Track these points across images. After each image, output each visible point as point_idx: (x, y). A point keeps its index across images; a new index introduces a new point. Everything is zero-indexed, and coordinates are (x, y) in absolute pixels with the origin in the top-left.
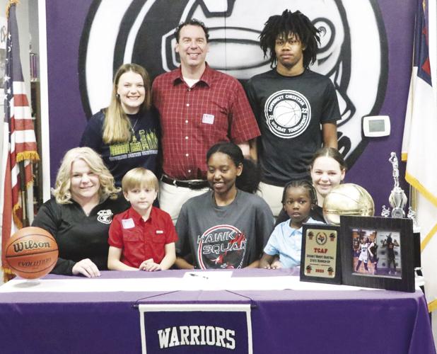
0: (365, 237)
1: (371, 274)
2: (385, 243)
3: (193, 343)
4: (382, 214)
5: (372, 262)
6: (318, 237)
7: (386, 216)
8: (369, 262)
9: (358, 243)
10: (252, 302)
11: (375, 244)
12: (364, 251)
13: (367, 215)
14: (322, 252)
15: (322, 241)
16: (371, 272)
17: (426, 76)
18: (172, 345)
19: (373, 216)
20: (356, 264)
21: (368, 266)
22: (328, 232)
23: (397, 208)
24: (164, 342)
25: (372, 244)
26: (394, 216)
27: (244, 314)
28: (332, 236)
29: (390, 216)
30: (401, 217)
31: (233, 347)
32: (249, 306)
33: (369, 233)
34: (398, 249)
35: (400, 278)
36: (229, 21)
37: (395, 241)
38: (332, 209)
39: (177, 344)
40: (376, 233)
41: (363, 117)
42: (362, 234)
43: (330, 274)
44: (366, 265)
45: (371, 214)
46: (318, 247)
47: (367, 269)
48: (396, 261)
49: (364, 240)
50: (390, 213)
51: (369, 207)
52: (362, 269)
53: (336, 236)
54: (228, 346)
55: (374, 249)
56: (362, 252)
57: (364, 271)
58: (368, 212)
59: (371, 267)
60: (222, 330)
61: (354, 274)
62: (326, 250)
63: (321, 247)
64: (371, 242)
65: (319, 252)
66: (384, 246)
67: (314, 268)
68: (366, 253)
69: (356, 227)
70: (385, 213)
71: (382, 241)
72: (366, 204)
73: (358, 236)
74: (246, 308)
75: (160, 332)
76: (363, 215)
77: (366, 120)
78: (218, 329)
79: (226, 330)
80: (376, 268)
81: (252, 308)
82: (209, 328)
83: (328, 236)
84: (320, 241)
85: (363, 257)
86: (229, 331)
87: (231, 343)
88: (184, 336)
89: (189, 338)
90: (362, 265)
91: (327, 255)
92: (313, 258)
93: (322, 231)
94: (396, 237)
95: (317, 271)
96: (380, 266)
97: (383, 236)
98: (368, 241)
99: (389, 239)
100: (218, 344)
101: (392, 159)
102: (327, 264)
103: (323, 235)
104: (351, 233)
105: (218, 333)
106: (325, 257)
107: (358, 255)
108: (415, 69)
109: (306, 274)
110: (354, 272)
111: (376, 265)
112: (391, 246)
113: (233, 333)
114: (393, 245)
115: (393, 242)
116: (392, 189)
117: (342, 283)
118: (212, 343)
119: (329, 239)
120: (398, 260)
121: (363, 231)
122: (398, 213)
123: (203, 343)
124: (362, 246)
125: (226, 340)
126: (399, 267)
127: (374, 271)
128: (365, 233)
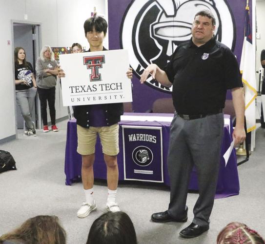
3: (141, 140)
10: (162, 126)
17: (250, 40)
18: (133, 140)
24: (130, 139)
27: (159, 130)
31: (155, 142)
36: (175, 19)
39: (135, 140)
54: (154, 142)
60: (152, 136)
74: (160, 128)
75: (129, 136)
78: (150, 136)
82: (147, 135)
86: (154, 137)
87: (154, 141)
88: (138, 137)
89: (140, 138)
100: (150, 141)
108: (245, 38)
113: (155, 137)
118: (148, 141)
123: (144, 140)
125: (153, 140)
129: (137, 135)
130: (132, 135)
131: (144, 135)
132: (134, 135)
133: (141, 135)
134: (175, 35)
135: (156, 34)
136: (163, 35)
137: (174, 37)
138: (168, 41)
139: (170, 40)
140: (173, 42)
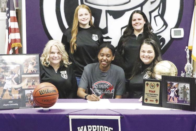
0: (173, 86)
1: (176, 103)
2: (183, 88)
4: (181, 75)
5: (176, 97)
6: (151, 85)
7: (183, 76)
8: (175, 97)
9: (170, 88)
10: (121, 115)
11: (178, 89)
12: (172, 92)
13: (174, 75)
14: (153, 92)
15: (153, 87)
16: (176, 102)
19: (177, 76)
20: (169, 98)
21: (174, 99)
22: (156, 83)
23: (188, 72)
25: (177, 89)
26: (187, 76)
27: (117, 120)
28: (157, 85)
29: (185, 76)
30: (190, 77)
32: (119, 117)
33: (175, 84)
34: (188, 92)
35: (189, 105)
37: (187, 88)
38: (158, 72)
40: (178, 84)
41: (171, 29)
42: (172, 84)
43: (157, 102)
44: (173, 98)
45: (176, 75)
46: (151, 90)
47: (174, 100)
48: (188, 97)
49: (173, 87)
50: (185, 75)
51: (175, 71)
52: (171, 100)
53: (159, 85)
55: (177, 91)
56: (172, 93)
57: (173, 101)
58: (175, 74)
59: (176, 99)
60: (107, 127)
61: (167, 102)
62: (155, 91)
63: (152, 90)
64: (176, 88)
65: (151, 92)
66: (182, 90)
67: (149, 99)
68: (173, 93)
69: (169, 81)
70: (182, 75)
71: (181, 88)
72: (174, 70)
73: (170, 85)
75: (78, 128)
76: (172, 75)
77: (173, 30)
78: (105, 127)
79: (109, 128)
80: (178, 100)
81: (121, 118)
82: (101, 127)
83: (156, 85)
84: (152, 87)
85: (172, 95)
86: (110, 128)
88: (89, 130)
90: (172, 98)
91: (155, 93)
92: (149, 95)
93: (153, 83)
94: (188, 86)
95: (151, 101)
96: (180, 99)
97: (182, 85)
98: (174, 88)
99: (185, 87)
101: (186, 50)
102: (155, 97)
103: (153, 84)
104: (167, 84)
105: (105, 129)
106: (154, 95)
107: (170, 94)
109: (145, 102)
110: (167, 101)
111: (178, 99)
112: (185, 90)
113: (112, 129)
114: (186, 89)
115: (186, 88)
116: (186, 64)
117: (162, 106)
119: (156, 86)
120: (188, 96)
121: (172, 83)
122: (188, 74)
124: (172, 90)
126: (189, 100)
127: (177, 101)
128: (173, 84)
129: (89, 126)
130: (82, 127)
131: (98, 126)
132: (85, 127)
133: (93, 126)
134: (109, 4)
135: (86, 1)
136: (95, 2)
137: (108, 6)
138: (100, 11)
139: (104, 9)
140: (107, 12)
